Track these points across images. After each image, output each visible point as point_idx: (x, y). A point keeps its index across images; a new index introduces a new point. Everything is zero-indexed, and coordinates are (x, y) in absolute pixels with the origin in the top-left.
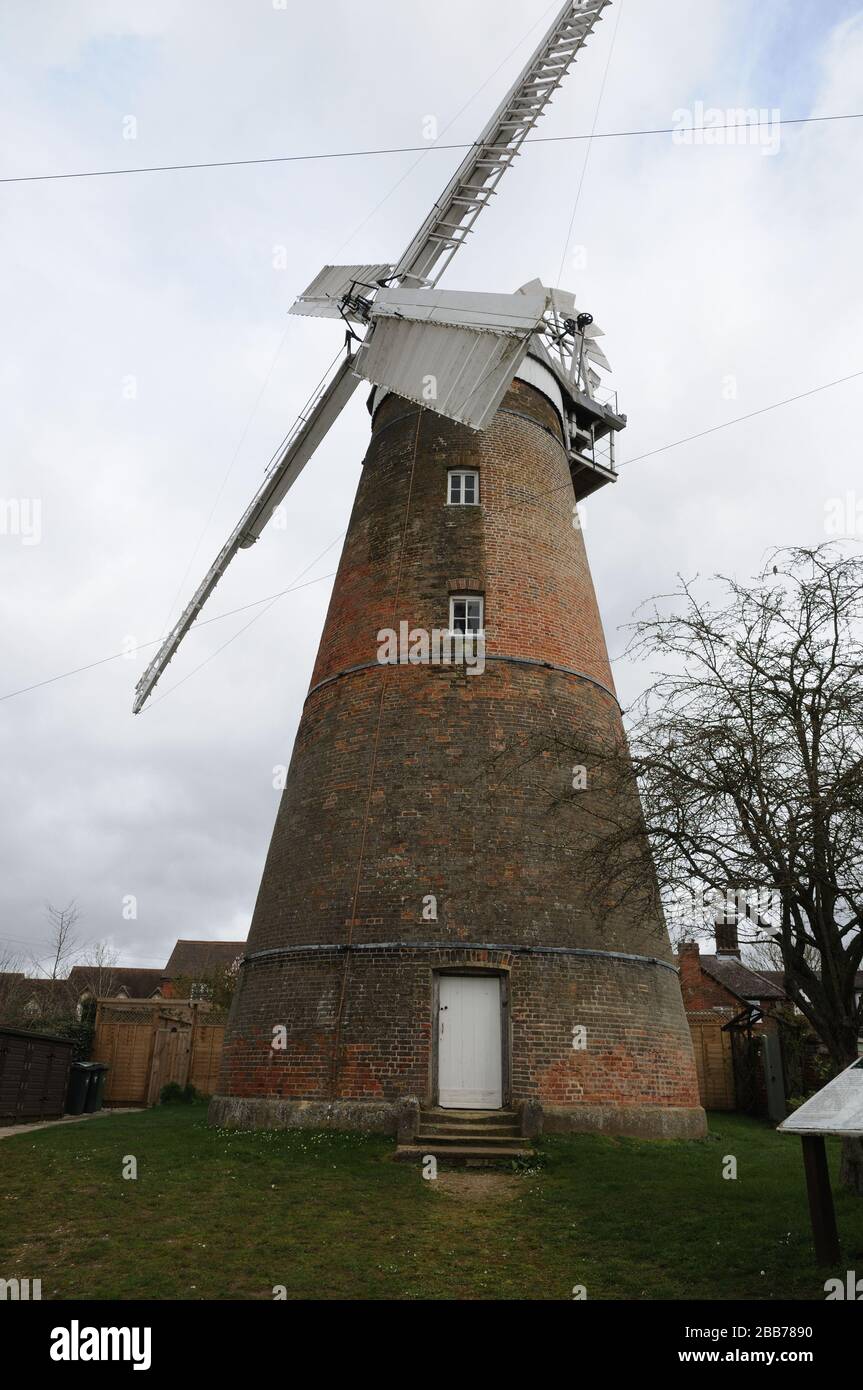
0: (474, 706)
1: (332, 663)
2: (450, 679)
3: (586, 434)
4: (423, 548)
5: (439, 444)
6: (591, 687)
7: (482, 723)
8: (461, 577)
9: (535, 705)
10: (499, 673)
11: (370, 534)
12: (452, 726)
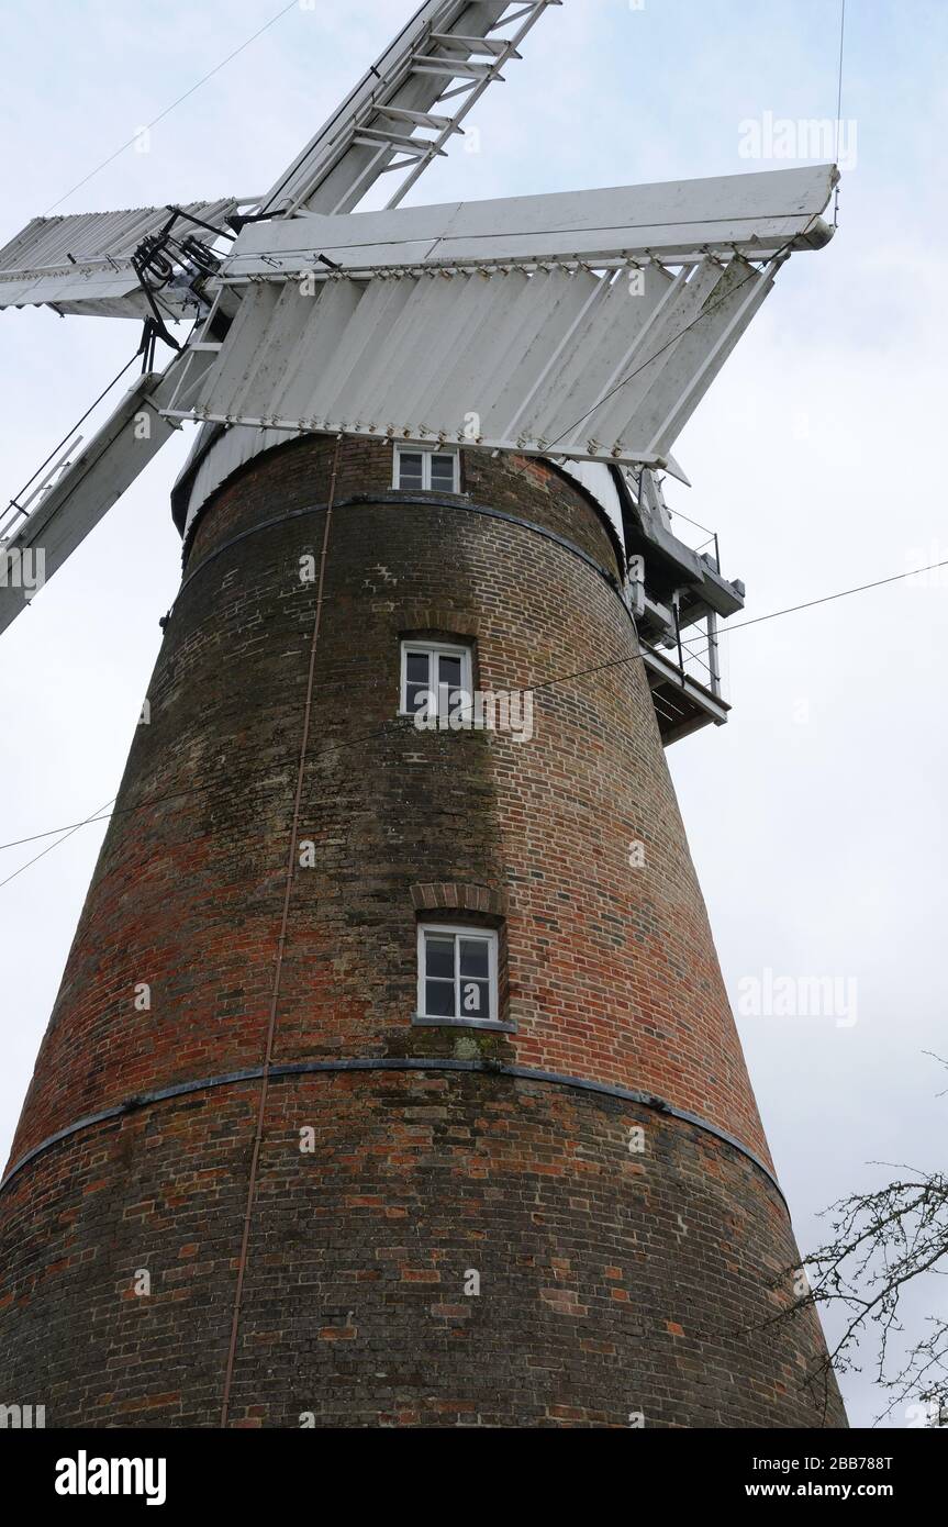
0: (494, 1194)
1: (101, 1078)
2: (431, 1121)
3: (662, 612)
4: (350, 807)
5: (378, 580)
6: (749, 1169)
7: (518, 1239)
8: (449, 879)
9: (639, 1201)
10: (550, 1114)
11: (202, 771)
12: (443, 1243)
